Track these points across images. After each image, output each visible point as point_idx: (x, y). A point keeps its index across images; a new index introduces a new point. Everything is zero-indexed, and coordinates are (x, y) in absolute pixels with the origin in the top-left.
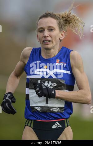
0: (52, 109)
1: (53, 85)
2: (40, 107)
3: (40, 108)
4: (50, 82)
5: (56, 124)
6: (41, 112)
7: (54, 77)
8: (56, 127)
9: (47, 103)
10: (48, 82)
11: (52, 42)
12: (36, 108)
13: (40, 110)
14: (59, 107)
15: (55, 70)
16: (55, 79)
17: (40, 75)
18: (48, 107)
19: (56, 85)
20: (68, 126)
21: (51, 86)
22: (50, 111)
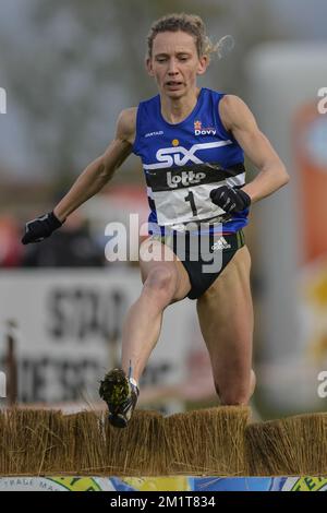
1: (197, 176)
4: (191, 173)
7: (197, 161)
9: (195, 214)
10: (188, 174)
11: (185, 85)
15: (195, 148)
16: (200, 165)
17: (167, 161)
19: (203, 175)
20: (242, 246)
21: (195, 179)
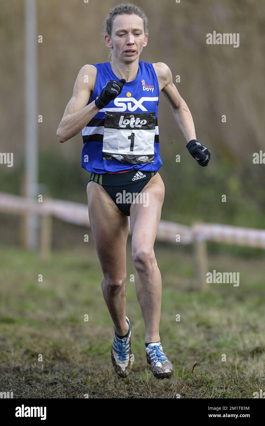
0: (139, 159)
1: (142, 122)
2: (122, 155)
3: (122, 157)
4: (138, 119)
5: (137, 174)
6: (122, 162)
7: (144, 109)
8: (138, 179)
9: (132, 150)
10: (135, 119)
12: (115, 156)
13: (122, 160)
14: (148, 156)
15: (144, 99)
16: (145, 112)
17: (122, 107)
18: (134, 156)
19: (145, 122)
21: (139, 124)
22: (136, 161)
